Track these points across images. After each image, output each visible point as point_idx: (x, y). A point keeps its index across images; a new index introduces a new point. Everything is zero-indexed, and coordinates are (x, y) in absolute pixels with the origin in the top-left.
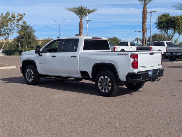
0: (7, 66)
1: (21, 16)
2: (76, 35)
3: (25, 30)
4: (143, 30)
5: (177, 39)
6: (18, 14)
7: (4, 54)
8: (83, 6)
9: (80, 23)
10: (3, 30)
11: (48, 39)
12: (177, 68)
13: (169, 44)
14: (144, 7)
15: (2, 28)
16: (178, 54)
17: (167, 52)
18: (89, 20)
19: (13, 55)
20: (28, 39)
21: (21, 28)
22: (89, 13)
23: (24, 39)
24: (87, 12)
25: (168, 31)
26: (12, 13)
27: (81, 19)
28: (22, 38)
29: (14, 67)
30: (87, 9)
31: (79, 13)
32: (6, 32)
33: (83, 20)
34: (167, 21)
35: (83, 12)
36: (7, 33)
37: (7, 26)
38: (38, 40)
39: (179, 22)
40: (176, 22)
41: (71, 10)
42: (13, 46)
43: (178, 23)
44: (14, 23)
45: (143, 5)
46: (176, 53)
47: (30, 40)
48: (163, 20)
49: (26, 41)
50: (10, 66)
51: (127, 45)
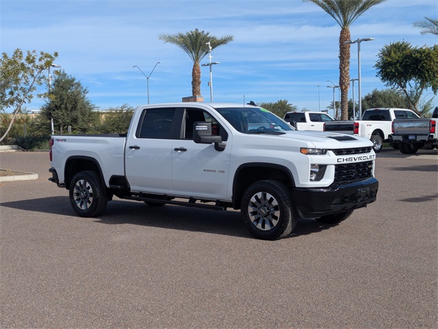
0: (18, 175)
1: (49, 59)
2: (185, 100)
3: (64, 89)
4: (341, 83)
5: (429, 104)
6: (42, 53)
7: (15, 146)
8: (200, 31)
9: (193, 70)
10: (7, 91)
11: (122, 111)
12: (412, 172)
13: (402, 116)
14: (343, 29)
15: (5, 86)
16: (419, 139)
17: (394, 135)
18: (215, 64)
19: (36, 149)
20: (71, 111)
21: (54, 85)
22: (214, 46)
23: (62, 111)
24: (209, 43)
25: (407, 84)
26: (29, 52)
27: (196, 59)
28: (57, 107)
29: (34, 177)
30: (210, 38)
31: (192, 46)
32: (15, 95)
33: (200, 64)
34: (403, 61)
35: (200, 45)
36: (16, 97)
37: (17, 81)
38: (99, 113)
39: (432, 63)
40: (425, 63)
41: (171, 39)
42: (39, 128)
43: (430, 65)
44: (33, 76)
45: (340, 25)
46: (416, 135)
47: (75, 113)
48: (393, 58)
49: (65, 114)
50: (24, 174)
51: (303, 120)
